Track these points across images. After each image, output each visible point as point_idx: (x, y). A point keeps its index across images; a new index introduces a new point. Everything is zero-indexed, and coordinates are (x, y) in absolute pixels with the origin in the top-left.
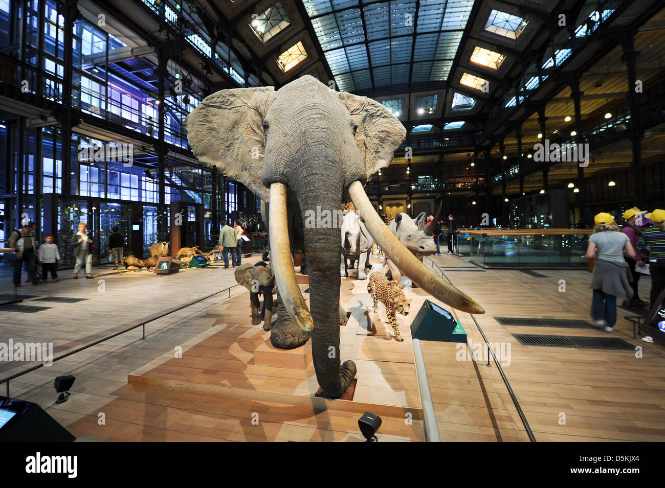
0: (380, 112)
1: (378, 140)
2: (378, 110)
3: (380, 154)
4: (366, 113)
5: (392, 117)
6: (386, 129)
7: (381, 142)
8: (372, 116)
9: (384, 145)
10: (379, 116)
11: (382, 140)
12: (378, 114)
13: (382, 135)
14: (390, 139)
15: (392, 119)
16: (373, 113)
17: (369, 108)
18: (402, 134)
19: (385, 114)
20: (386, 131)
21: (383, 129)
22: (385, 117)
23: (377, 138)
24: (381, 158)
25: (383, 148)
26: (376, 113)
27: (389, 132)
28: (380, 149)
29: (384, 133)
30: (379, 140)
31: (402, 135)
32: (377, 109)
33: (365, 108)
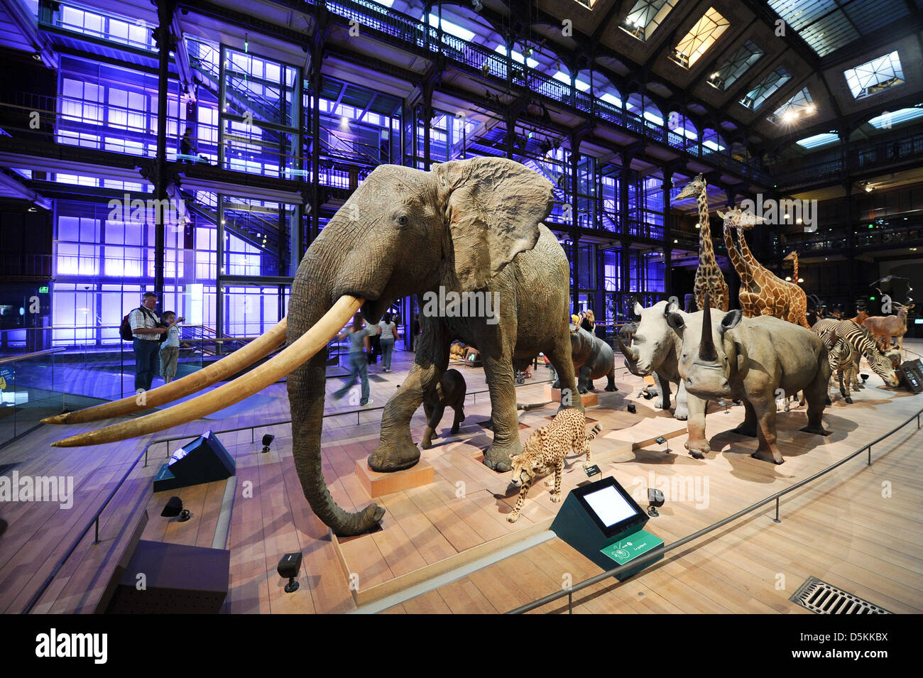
0: (500, 172)
1: (505, 212)
2: (497, 170)
3: (516, 232)
4: (476, 180)
5: (523, 172)
6: (513, 193)
7: (512, 214)
8: (488, 181)
9: (518, 218)
10: (500, 177)
11: (514, 211)
12: (498, 175)
13: (510, 204)
14: (525, 206)
15: (525, 175)
16: (489, 176)
17: (480, 171)
18: (543, 193)
19: (511, 172)
20: (514, 196)
21: (509, 195)
22: (510, 176)
23: (503, 210)
24: (519, 237)
25: (519, 221)
26: (493, 175)
27: (519, 196)
28: (514, 224)
29: (512, 200)
30: (508, 212)
31: (544, 195)
32: (494, 169)
33: (473, 174)
